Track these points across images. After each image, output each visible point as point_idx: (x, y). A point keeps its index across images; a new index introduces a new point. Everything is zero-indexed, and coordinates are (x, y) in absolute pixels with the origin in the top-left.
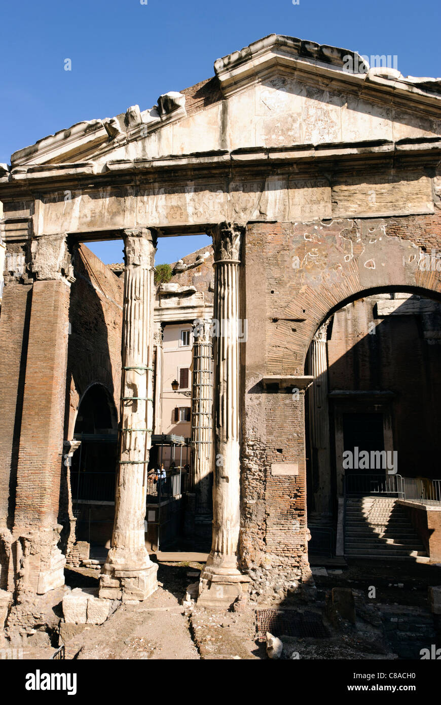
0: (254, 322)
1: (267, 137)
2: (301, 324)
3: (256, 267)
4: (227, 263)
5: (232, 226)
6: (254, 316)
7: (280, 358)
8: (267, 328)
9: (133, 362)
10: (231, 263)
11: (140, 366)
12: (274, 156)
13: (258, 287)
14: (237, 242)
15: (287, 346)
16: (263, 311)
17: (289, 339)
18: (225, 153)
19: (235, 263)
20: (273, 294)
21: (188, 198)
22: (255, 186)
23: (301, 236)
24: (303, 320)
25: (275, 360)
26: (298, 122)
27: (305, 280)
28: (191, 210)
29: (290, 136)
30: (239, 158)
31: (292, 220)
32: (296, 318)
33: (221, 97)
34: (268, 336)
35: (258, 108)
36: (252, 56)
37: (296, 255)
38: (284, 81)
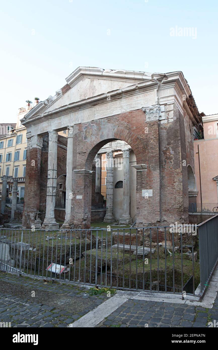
0: (74, 154)
3: (75, 138)
5: (70, 126)
7: (80, 164)
9: (49, 168)
13: (76, 144)
14: (72, 131)
16: (76, 151)
18: (67, 105)
19: (71, 137)
20: (79, 145)
21: (62, 119)
22: (76, 113)
23: (86, 127)
24: (86, 152)
25: (78, 165)
26: (88, 91)
27: (86, 140)
28: (62, 123)
29: (85, 96)
30: (70, 106)
31: (84, 122)
32: (84, 152)
33: (70, 88)
34: (77, 158)
35: (79, 89)
36: (75, 75)
37: (85, 133)
38: (85, 79)
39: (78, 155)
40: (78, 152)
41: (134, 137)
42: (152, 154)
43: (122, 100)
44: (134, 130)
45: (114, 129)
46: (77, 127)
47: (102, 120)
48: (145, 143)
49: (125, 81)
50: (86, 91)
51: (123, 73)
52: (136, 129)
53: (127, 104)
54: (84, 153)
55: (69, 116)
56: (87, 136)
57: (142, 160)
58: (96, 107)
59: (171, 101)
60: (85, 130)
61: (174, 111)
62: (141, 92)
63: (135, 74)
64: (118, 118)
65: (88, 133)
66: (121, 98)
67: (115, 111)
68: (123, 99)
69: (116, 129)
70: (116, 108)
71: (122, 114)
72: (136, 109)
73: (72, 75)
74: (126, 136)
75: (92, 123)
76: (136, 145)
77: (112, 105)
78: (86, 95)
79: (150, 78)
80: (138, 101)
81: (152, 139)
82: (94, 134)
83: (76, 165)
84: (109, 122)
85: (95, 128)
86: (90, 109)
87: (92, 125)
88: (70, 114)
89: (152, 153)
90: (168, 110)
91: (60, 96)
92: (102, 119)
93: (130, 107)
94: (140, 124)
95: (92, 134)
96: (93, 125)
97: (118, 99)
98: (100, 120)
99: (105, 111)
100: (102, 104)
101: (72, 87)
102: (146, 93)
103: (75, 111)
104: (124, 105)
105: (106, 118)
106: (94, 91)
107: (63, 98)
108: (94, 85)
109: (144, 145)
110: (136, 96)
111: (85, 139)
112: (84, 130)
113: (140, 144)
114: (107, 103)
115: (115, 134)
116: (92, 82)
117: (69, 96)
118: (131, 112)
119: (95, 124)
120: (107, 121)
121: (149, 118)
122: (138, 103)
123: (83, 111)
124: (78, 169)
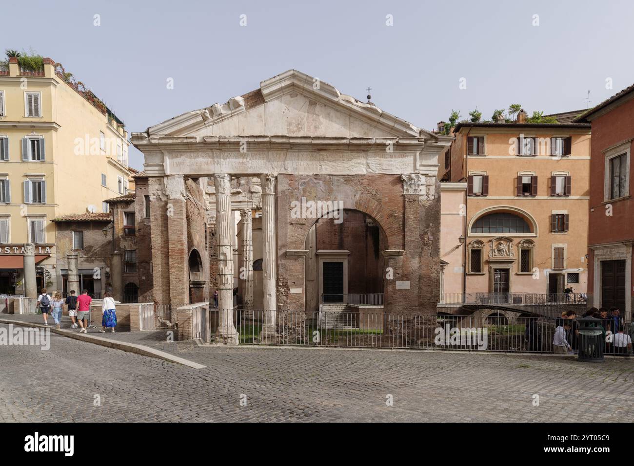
0: (282, 225)
1: (288, 127)
2: (304, 226)
3: (283, 196)
4: (269, 194)
5: (271, 176)
6: (282, 221)
7: (294, 242)
8: (288, 227)
9: (224, 243)
10: (271, 194)
11: (227, 244)
12: (292, 141)
13: (284, 207)
14: (273, 183)
15: (298, 236)
16: (286, 219)
17: (298, 233)
18: (267, 137)
19: (272, 194)
21: (248, 157)
22: (282, 154)
23: (304, 183)
24: (305, 224)
25: (291, 242)
26: (304, 120)
28: (249, 164)
29: (299, 128)
30: (273, 140)
31: (300, 174)
32: (301, 223)
33: (264, 101)
34: (289, 231)
35: (284, 110)
37: (302, 192)
38: (297, 95)
39: (290, 227)
40: (289, 221)
41: (386, 212)
42: (409, 239)
43: (369, 154)
44: (386, 203)
45: (355, 195)
46: (287, 180)
47: (335, 178)
49: (375, 125)
51: (377, 113)
52: (389, 202)
53: (376, 163)
54: (302, 225)
55: (265, 156)
56: (307, 199)
57: (396, 244)
58: (321, 154)
59: (434, 173)
60: (303, 187)
61: (436, 186)
63: (395, 120)
64: (361, 181)
65: (307, 193)
66: (367, 151)
67: (357, 169)
68: (370, 152)
69: (358, 197)
70: (359, 164)
71: (369, 176)
72: (390, 174)
73: (274, 80)
74: (375, 209)
75: (316, 179)
76: (389, 223)
77: (353, 157)
79: (417, 135)
80: (392, 162)
81: (411, 219)
82: (319, 198)
83: (286, 241)
84: (346, 184)
85: (321, 188)
86: (310, 154)
87: (316, 181)
88: (266, 152)
89: (411, 237)
90: (428, 184)
91: (241, 110)
92: (335, 176)
93: (380, 168)
94: (396, 196)
95: (315, 197)
96: (318, 183)
97: (364, 151)
98: (331, 177)
99: (339, 164)
100: (335, 151)
101: (269, 101)
102: (405, 152)
104: (373, 162)
105: (342, 176)
106: (317, 124)
108: (317, 113)
109: (399, 225)
112: (301, 188)
113: (394, 223)
114: (343, 152)
115: (356, 203)
116: (311, 105)
117: (261, 117)
118: (382, 176)
119: (321, 182)
120: (343, 181)
121: (407, 190)
122: (392, 165)
123: (297, 154)
124: (291, 248)
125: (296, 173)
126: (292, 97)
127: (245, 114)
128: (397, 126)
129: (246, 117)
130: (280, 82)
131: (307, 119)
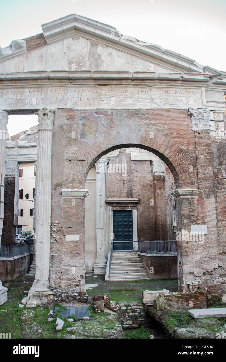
0: (58, 161)
1: (69, 66)
3: (60, 132)
4: (45, 130)
5: (48, 110)
6: (58, 158)
7: (71, 180)
10: (47, 130)
12: (71, 75)
13: (61, 143)
14: (52, 118)
15: (75, 174)
16: (63, 155)
17: (76, 170)
18: (46, 72)
19: (49, 130)
20: (68, 146)
21: (26, 95)
22: (61, 90)
23: (84, 117)
25: (68, 181)
26: (85, 59)
27: (85, 140)
28: (27, 101)
29: (81, 66)
30: (52, 75)
31: (80, 108)
32: (80, 159)
33: (46, 44)
34: (65, 169)
35: (65, 51)
36: (62, 24)
37: (81, 127)
38: (79, 38)
39: (67, 163)
40: (66, 157)
41: (175, 148)
42: (203, 176)
43: (153, 89)
44: (174, 138)
45: (140, 130)
46: (65, 115)
48: (192, 159)
49: (158, 63)
50: (81, 57)
51: (160, 50)
52: (178, 137)
53: (161, 98)
54: (81, 161)
55: (43, 92)
56: (87, 133)
57: (188, 182)
58: (103, 89)
60: (82, 122)
61: (225, 123)
62: (183, 86)
63: (179, 57)
64: (146, 115)
65: (87, 128)
66: (151, 86)
67: (140, 103)
68: (154, 88)
69: (142, 131)
70: (142, 99)
71: (154, 110)
72: (177, 108)
73: (56, 23)
74: (162, 144)
75: (97, 113)
76: (179, 160)
77: (136, 92)
78: (81, 64)
79: (202, 71)
80: (178, 98)
81: (203, 154)
82: (100, 132)
84: (130, 118)
85: (103, 122)
86: (92, 89)
87: (97, 116)
88: (45, 89)
89: (204, 174)
90: (217, 120)
91: (22, 51)
92: (117, 111)
93: (166, 103)
94: (184, 130)
95: (96, 131)
96: (99, 117)
97: (148, 86)
98: (114, 111)
99: (122, 98)
100: (116, 86)
101: (51, 44)
102: (190, 89)
103: (59, 85)
104: (157, 97)
105: (125, 111)
106: (99, 62)
107: (27, 56)
108: (99, 53)
109: (191, 161)
110: (175, 90)
111: (81, 138)
112: (80, 122)
113: (185, 159)
114: (126, 87)
115: (142, 138)
116: (93, 46)
117: (42, 57)
118: (168, 110)
119: (102, 116)
120: (126, 115)
121: (197, 125)
122: (178, 101)
123: (77, 89)
124: (67, 188)
125: (76, 108)
126: (73, 40)
127: (26, 55)
128: (180, 63)
129: (27, 57)
130: (62, 25)
131: (88, 58)
